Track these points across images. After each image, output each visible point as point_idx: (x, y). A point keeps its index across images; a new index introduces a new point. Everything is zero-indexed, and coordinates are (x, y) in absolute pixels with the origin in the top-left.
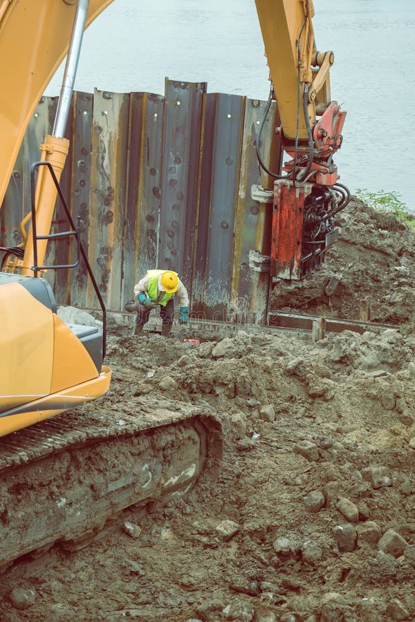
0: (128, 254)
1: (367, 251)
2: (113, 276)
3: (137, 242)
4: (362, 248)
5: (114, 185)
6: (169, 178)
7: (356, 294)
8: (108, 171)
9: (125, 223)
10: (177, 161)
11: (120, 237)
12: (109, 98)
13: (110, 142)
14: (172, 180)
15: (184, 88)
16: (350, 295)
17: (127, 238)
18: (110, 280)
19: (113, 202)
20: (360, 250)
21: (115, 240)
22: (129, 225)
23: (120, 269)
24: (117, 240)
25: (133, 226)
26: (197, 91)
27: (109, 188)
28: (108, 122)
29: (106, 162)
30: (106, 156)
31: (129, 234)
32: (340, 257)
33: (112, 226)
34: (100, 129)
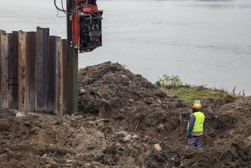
0: (32, 90)
1: (134, 95)
2: (26, 98)
3: (35, 86)
4: (132, 94)
5: (25, 65)
6: (39, 62)
7: (113, 109)
8: (23, 59)
9: (30, 79)
10: (41, 56)
11: (28, 83)
12: (23, 34)
13: (23, 49)
14: (39, 63)
15: (41, 30)
16: (110, 109)
17: (31, 84)
18: (25, 99)
19: (25, 71)
20: (132, 95)
21: (26, 85)
22: (32, 79)
23: (29, 95)
24: (27, 85)
25: (33, 80)
26: (45, 31)
27: (24, 66)
28: (23, 42)
29: (23, 56)
30: (23, 54)
31: (32, 83)
32: (123, 97)
33: (25, 79)
34: (21, 44)
